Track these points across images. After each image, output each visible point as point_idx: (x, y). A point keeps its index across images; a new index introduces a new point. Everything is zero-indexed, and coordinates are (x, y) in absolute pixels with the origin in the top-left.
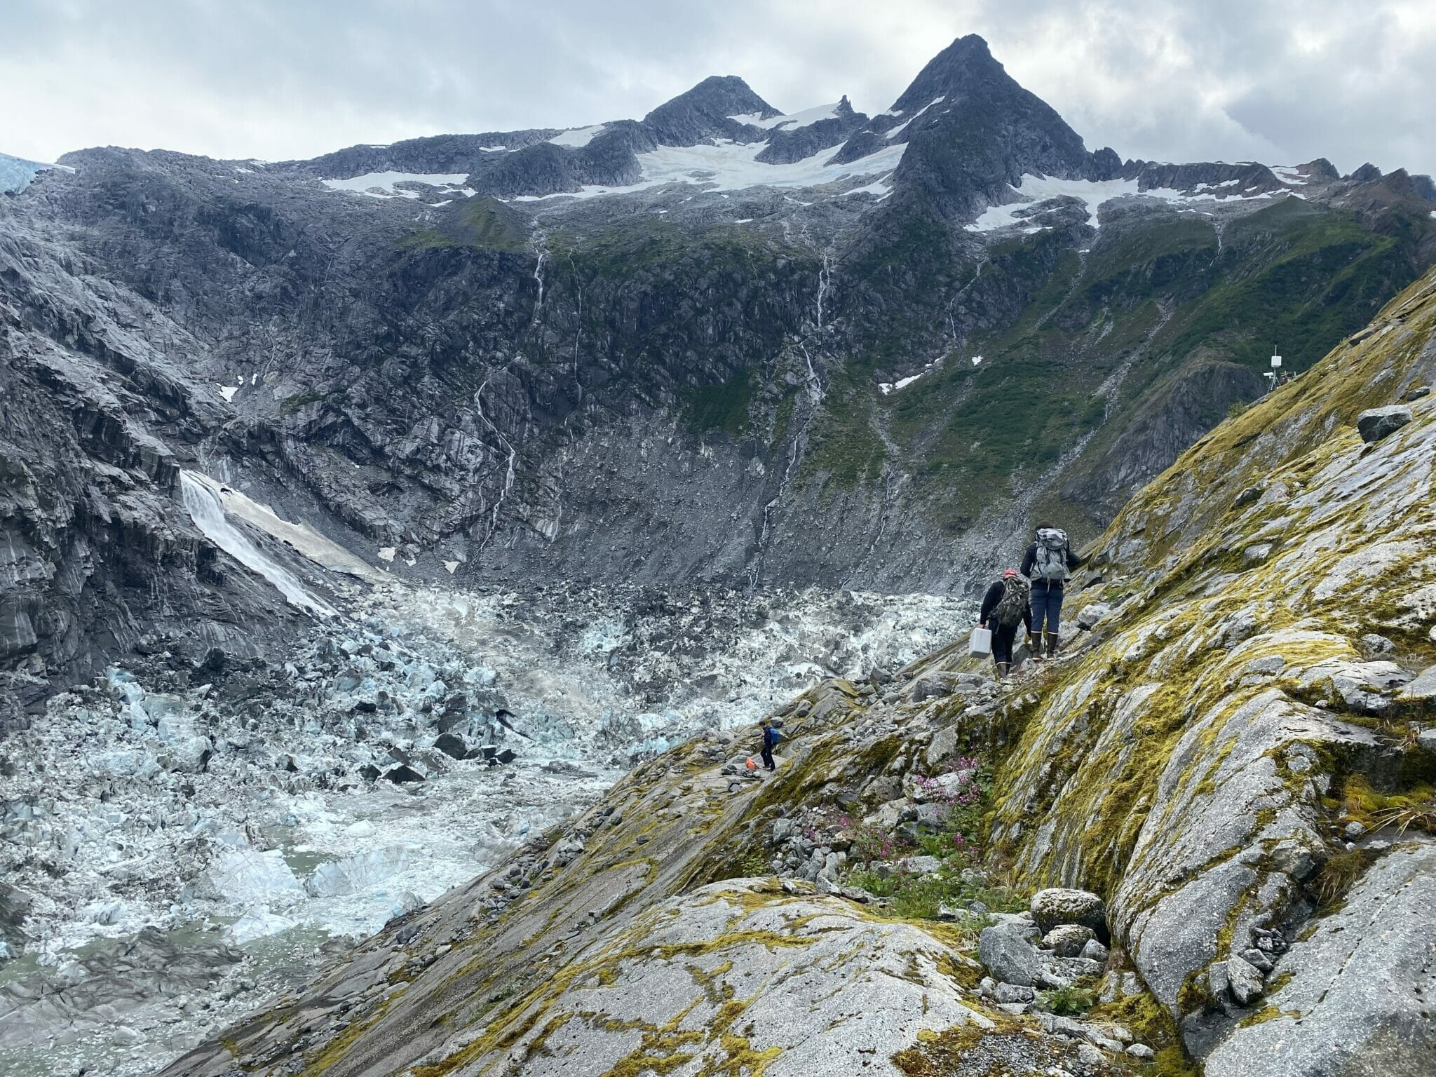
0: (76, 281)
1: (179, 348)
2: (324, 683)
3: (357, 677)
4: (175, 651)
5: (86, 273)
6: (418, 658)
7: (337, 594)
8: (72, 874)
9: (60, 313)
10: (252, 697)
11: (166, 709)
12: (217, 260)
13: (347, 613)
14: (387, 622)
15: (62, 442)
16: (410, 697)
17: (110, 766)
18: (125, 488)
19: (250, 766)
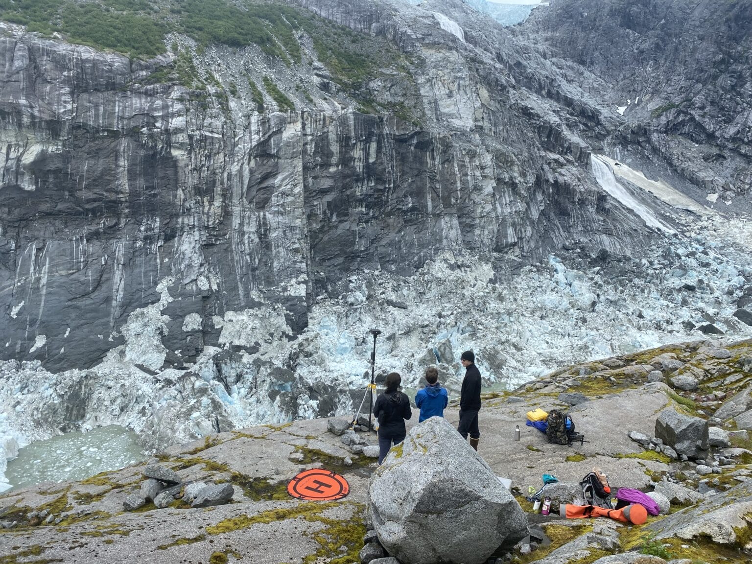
0: (548, 62)
1: (597, 89)
2: (664, 272)
3: (684, 269)
4: (583, 249)
5: (553, 57)
6: (728, 262)
7: (677, 221)
8: (525, 351)
9: (539, 80)
10: (622, 276)
11: (576, 278)
12: (619, 36)
13: (683, 232)
14: (708, 239)
15: (531, 143)
16: (719, 285)
17: (547, 302)
18: (562, 165)
19: (617, 312)
